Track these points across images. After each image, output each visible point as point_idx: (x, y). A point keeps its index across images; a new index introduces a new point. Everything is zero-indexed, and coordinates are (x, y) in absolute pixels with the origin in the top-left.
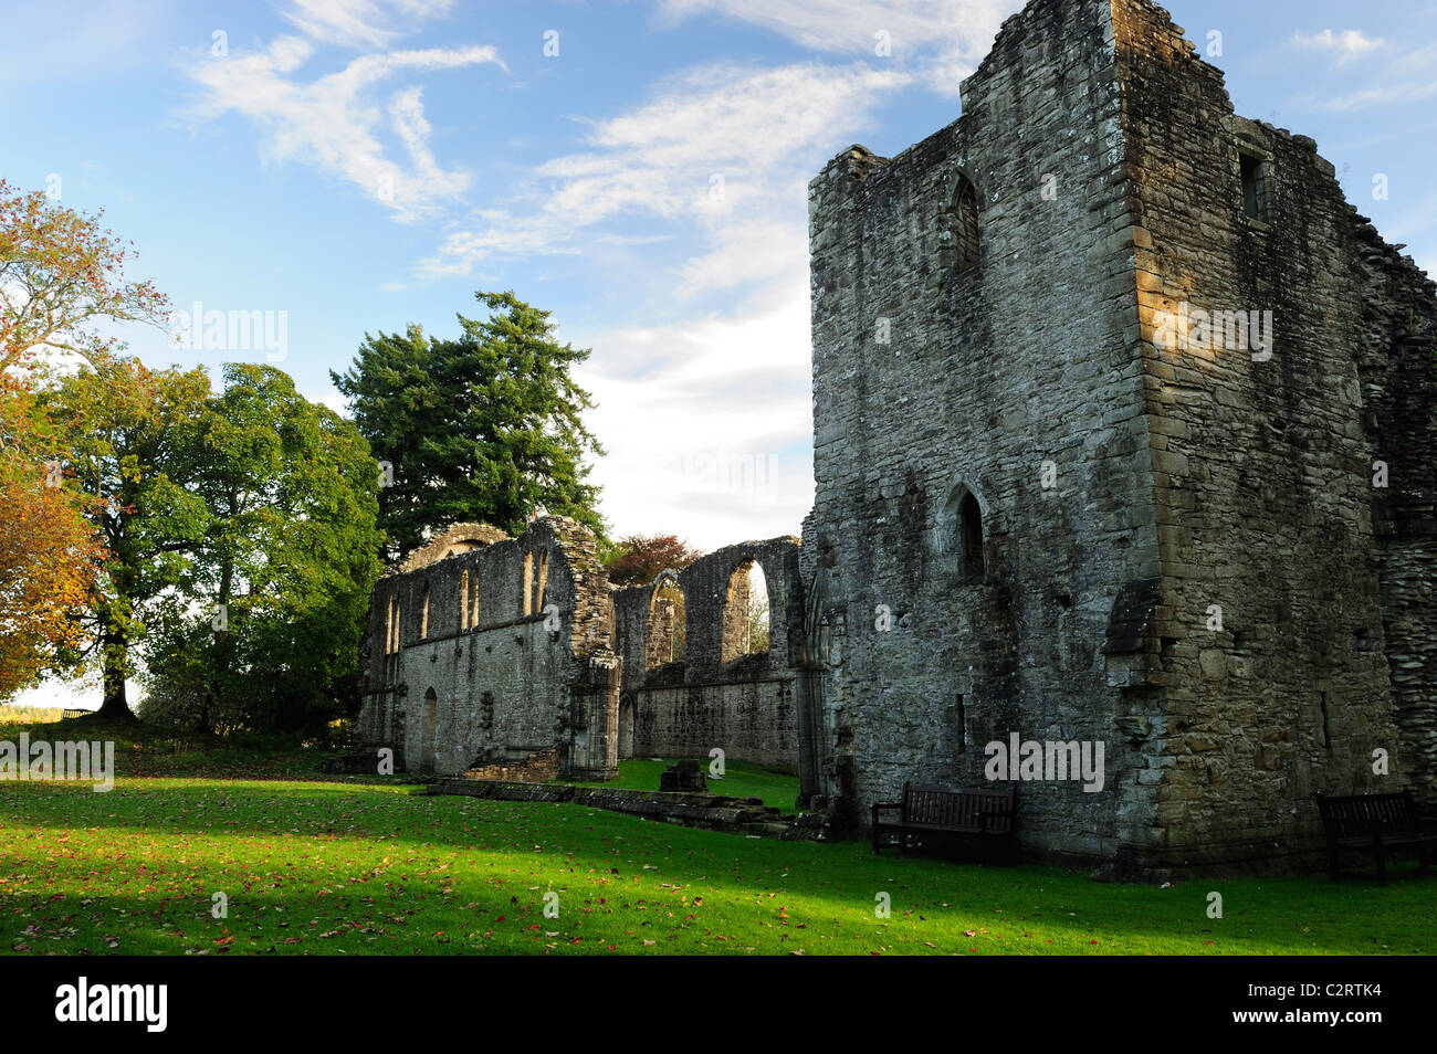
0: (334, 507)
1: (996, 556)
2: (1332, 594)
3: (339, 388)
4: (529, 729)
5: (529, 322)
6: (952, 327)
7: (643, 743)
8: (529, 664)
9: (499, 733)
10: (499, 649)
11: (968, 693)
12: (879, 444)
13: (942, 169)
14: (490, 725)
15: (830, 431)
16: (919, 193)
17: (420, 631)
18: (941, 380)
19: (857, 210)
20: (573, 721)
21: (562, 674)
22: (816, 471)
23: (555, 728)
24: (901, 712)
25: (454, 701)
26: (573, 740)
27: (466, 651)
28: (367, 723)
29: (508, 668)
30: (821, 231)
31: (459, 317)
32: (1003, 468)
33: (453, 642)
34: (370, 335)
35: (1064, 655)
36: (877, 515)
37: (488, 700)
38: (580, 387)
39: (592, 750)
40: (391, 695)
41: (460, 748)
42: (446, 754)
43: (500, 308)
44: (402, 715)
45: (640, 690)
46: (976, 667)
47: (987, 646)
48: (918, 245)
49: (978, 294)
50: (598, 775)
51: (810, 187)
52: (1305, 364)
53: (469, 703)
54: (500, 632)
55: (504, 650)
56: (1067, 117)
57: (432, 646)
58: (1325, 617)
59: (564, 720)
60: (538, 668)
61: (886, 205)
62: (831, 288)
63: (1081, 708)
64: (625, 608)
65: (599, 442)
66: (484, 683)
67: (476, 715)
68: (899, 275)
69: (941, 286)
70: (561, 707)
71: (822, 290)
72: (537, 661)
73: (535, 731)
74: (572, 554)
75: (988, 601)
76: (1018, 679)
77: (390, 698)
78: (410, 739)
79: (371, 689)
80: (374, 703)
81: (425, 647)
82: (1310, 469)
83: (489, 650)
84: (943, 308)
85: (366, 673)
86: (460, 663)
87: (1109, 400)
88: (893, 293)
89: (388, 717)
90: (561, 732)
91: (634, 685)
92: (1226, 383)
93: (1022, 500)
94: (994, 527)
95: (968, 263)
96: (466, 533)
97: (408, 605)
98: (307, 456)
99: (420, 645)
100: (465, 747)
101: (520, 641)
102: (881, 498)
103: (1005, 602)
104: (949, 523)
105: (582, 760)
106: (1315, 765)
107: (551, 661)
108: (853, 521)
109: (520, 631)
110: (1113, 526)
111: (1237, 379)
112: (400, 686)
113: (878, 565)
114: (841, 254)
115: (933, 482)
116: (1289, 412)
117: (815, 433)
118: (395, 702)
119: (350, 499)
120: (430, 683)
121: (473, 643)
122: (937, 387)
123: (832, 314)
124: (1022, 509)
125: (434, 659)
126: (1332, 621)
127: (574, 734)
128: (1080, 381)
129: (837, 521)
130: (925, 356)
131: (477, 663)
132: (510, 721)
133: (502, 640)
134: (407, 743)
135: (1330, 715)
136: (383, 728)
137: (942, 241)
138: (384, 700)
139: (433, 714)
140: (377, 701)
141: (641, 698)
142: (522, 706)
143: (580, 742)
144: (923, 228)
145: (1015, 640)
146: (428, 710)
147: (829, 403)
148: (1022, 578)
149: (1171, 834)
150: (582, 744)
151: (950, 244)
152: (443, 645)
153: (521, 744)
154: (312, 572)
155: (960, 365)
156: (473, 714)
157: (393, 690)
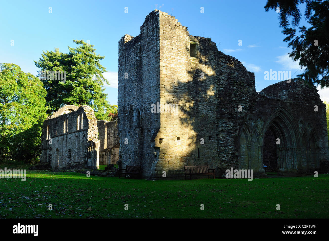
0: (33, 102)
1: (142, 123)
2: (203, 129)
3: (37, 65)
4: (79, 158)
5: (88, 49)
6: (137, 77)
7: (113, 161)
8: (79, 142)
9: (72, 159)
10: (72, 138)
11: (137, 148)
12: (127, 99)
13: (137, 44)
14: (70, 157)
15: (120, 95)
16: (134, 48)
17: (55, 134)
18: (136, 87)
19: (125, 49)
20: (88, 156)
21: (86, 144)
22: (118, 103)
23: (84, 157)
24: (128, 152)
25: (63, 151)
26: (88, 160)
27: (65, 139)
28: (43, 157)
29: (74, 143)
30: (120, 52)
31: (68, 47)
32: (143, 106)
33: (62, 136)
34: (44, 51)
35: (149, 141)
36: (126, 113)
37: (70, 151)
38: (102, 66)
39: (92, 162)
40: (48, 150)
41: (64, 163)
42: (61, 164)
43: (80, 44)
44: (51, 155)
45: (112, 148)
46: (138, 143)
47: (140, 139)
48: (133, 59)
49: (141, 71)
50: (94, 168)
51: (119, 43)
52: (202, 85)
53: (66, 152)
54: (72, 134)
55: (74, 139)
56: (153, 38)
57: (58, 137)
58: (201, 134)
59: (86, 155)
60: (81, 143)
61: (129, 49)
62: (121, 65)
63: (151, 151)
64: (109, 127)
65: (108, 81)
66: (69, 147)
67: (67, 155)
68: (131, 65)
69: (136, 68)
70: (85, 152)
71: (120, 65)
72: (80, 141)
73: (80, 158)
74: (89, 115)
75: (140, 131)
76: (143, 146)
77: (48, 151)
78: (53, 161)
79: (44, 148)
80: (44, 152)
81: (56, 138)
82: (200, 106)
83: (70, 138)
84: (136, 73)
85: (42, 144)
86: (64, 142)
87: (156, 95)
88: (130, 68)
89: (48, 156)
90: (85, 158)
91: (111, 147)
92: (180, 91)
93: (145, 112)
94: (142, 117)
95: (140, 65)
96: (69, 108)
97: (52, 127)
98: (25, 88)
99: (55, 137)
100: (65, 163)
101: (77, 136)
102: (127, 110)
103: (142, 131)
104: (136, 116)
105: (90, 165)
106: (195, 161)
107: (83, 141)
108: (123, 114)
109: (77, 134)
110: (155, 118)
111: (183, 90)
112: (50, 148)
113: (126, 123)
114: (123, 59)
115: (134, 107)
116: (196, 95)
117: (118, 96)
118: (49, 152)
119: (37, 99)
120: (57, 147)
121: (67, 137)
122: (135, 89)
123: (121, 71)
124: (145, 114)
125: (58, 141)
126: (203, 135)
127: (88, 159)
128: (153, 91)
129: (121, 114)
130: (134, 82)
131: (68, 142)
132: (75, 156)
133: (73, 136)
134: (52, 162)
135: (200, 152)
136: (47, 158)
137: (137, 59)
138: (46, 152)
139: (58, 155)
140: (45, 152)
141: (112, 150)
142: (77, 152)
143: (89, 160)
144: (134, 56)
145: (143, 139)
146: (57, 154)
147: (120, 90)
148: (145, 127)
149: (158, 172)
150: (90, 161)
151: (138, 60)
152: (60, 137)
153: (77, 161)
154: (27, 119)
155: (138, 85)
156: (67, 154)
157: (49, 149)
